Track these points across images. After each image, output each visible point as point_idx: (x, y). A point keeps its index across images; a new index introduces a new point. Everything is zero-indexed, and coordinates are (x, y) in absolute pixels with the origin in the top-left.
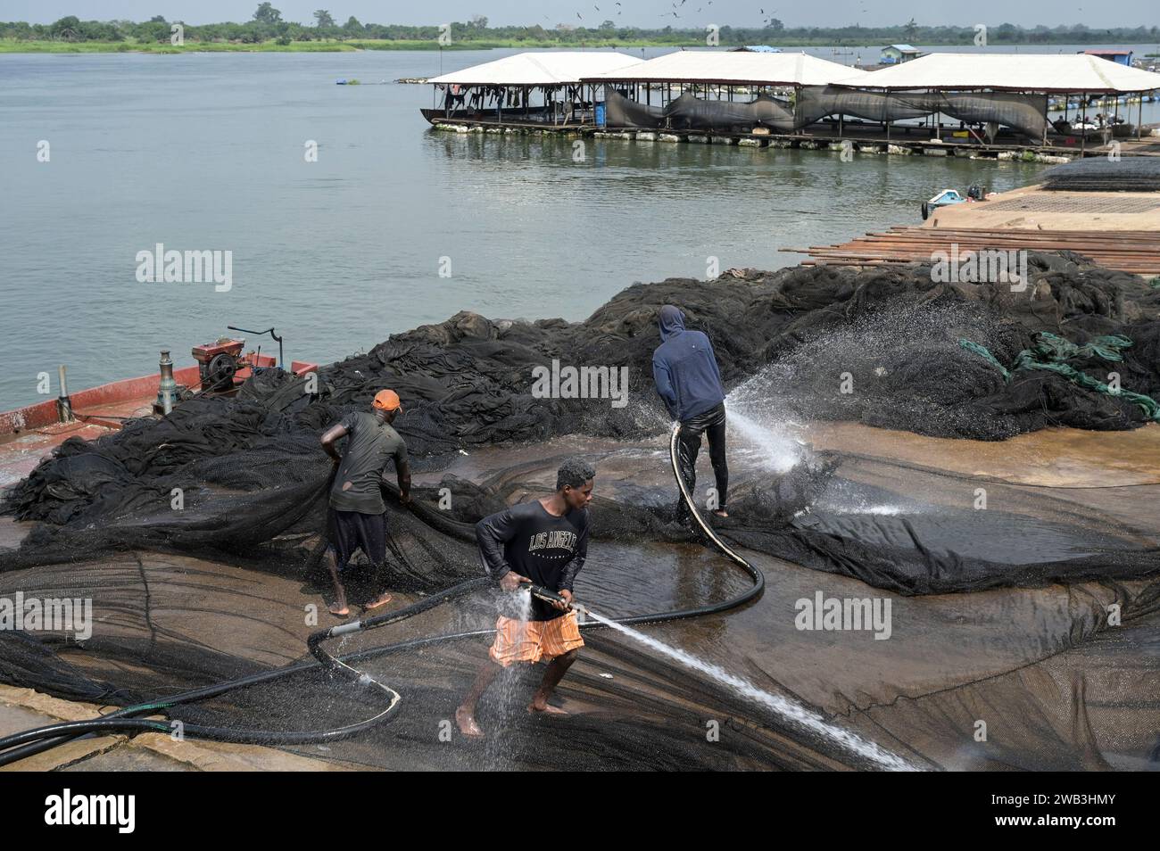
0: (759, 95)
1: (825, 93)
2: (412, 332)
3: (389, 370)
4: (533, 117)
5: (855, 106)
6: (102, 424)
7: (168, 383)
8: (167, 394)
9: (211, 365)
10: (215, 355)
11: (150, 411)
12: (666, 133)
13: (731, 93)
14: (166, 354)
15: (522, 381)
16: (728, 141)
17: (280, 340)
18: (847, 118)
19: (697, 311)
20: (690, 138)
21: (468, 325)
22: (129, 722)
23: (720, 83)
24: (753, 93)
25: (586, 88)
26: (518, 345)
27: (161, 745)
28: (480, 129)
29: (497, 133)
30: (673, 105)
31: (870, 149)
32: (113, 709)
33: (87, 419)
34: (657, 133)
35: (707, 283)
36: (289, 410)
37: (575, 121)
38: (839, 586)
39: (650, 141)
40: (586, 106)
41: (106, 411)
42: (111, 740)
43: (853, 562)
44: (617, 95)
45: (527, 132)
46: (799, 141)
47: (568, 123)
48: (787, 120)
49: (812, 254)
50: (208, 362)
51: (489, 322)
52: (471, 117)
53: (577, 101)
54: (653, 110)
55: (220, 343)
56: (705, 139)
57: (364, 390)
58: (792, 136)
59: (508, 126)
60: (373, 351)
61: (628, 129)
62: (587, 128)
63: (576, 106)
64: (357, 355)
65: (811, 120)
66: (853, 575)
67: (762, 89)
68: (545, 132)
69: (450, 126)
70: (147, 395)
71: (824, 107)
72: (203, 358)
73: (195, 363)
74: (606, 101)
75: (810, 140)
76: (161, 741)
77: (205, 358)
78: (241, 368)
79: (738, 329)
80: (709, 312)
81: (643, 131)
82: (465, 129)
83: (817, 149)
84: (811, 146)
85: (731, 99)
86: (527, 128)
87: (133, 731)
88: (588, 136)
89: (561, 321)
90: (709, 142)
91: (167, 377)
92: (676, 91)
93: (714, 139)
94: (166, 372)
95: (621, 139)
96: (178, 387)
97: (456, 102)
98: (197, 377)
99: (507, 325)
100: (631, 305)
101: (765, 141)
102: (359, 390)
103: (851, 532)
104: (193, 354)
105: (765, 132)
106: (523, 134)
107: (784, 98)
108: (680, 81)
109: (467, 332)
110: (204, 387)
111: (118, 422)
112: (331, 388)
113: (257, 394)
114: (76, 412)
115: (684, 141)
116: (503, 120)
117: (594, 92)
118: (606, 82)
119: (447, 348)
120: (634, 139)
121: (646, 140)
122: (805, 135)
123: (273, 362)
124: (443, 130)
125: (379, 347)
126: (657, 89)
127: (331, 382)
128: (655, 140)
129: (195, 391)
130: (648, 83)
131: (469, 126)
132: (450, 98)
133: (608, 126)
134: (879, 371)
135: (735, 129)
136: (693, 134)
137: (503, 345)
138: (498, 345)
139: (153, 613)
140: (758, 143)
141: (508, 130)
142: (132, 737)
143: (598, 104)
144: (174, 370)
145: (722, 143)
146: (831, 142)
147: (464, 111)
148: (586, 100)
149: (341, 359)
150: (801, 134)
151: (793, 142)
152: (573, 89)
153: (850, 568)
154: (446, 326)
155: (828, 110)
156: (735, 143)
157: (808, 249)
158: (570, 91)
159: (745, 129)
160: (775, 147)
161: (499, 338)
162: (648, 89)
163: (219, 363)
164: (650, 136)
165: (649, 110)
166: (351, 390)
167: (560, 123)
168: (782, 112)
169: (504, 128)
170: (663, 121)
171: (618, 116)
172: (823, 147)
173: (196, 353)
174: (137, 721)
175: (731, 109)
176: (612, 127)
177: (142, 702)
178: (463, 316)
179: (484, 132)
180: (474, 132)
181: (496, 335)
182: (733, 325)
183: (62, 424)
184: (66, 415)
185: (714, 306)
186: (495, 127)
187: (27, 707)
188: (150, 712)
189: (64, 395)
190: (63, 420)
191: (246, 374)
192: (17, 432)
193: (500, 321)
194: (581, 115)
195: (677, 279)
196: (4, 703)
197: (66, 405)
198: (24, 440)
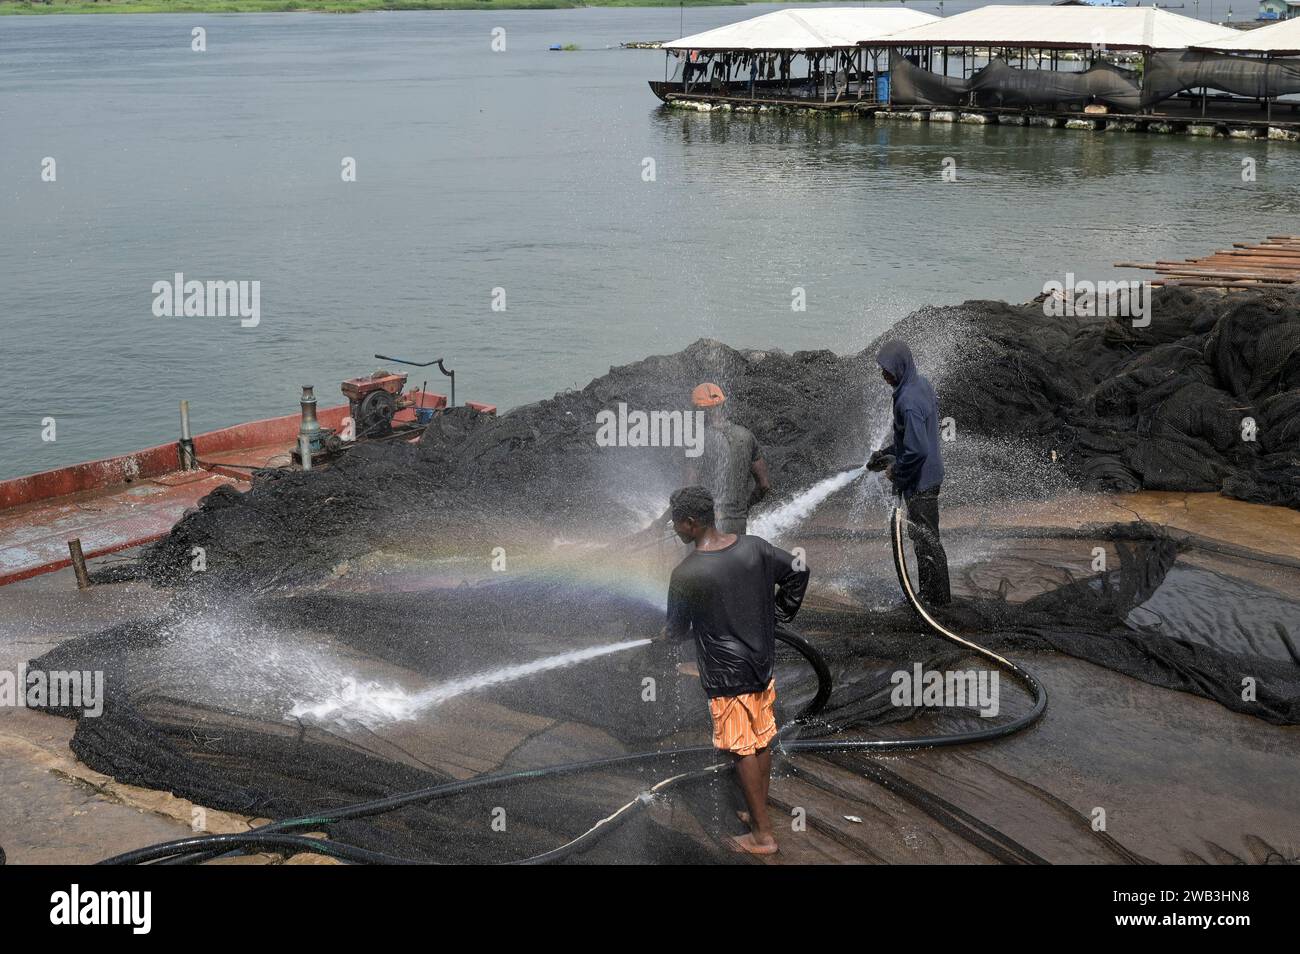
0: (1093, 61)
1: (1184, 59)
2: (639, 364)
4: (796, 92)
5: (1221, 76)
6: (228, 474)
7: (310, 426)
8: (305, 439)
9: (365, 405)
10: (369, 392)
11: (288, 460)
12: (969, 112)
13: (1055, 59)
14: (308, 390)
15: (776, 429)
16: (1051, 122)
17: (451, 373)
18: (1211, 92)
19: (1006, 342)
20: (1001, 118)
21: (708, 357)
22: (283, 838)
23: (1041, 46)
24: (1084, 60)
25: (864, 54)
26: (772, 383)
28: (728, 106)
29: (749, 112)
30: (978, 76)
31: (1244, 133)
32: (265, 822)
33: (212, 468)
34: (957, 113)
35: (1020, 308)
36: (484, 461)
37: (848, 96)
38: (1187, 708)
39: (948, 122)
40: (864, 77)
41: (235, 458)
42: (263, 858)
43: (1206, 677)
44: (905, 63)
45: (788, 110)
46: (1146, 122)
48: (1132, 94)
49: (1160, 271)
50: (361, 400)
51: (736, 353)
52: (716, 91)
54: (949, 82)
55: (376, 376)
56: (1020, 120)
58: (1137, 116)
59: (763, 103)
60: (590, 387)
61: (919, 106)
62: (865, 105)
64: (569, 392)
65: (1161, 94)
66: (1207, 695)
68: (812, 111)
69: (689, 103)
70: (284, 440)
71: (1180, 78)
72: (354, 396)
73: (345, 402)
74: (891, 70)
75: (1160, 121)
77: (358, 394)
78: (402, 409)
79: (1059, 368)
80: (1021, 345)
81: (939, 110)
82: (708, 107)
83: (1170, 133)
84: (1164, 129)
85: (1055, 67)
86: (789, 106)
87: (291, 849)
88: (867, 116)
89: (831, 354)
90: (1026, 124)
91: (309, 418)
92: (983, 56)
94: (309, 412)
95: (910, 119)
96: (323, 431)
97: (697, 73)
98: (349, 419)
99: (758, 357)
101: (1100, 123)
102: (570, 436)
103: (1205, 637)
104: (343, 390)
105: (1102, 110)
106: (783, 114)
107: (1127, 66)
108: (989, 45)
109: (707, 366)
110: (358, 432)
111: (249, 472)
112: (536, 433)
114: (199, 458)
115: (993, 122)
116: (756, 96)
117: (875, 59)
118: (890, 46)
120: (926, 120)
121: (942, 121)
122: (1155, 115)
123: (443, 402)
124: (681, 108)
125: (596, 383)
126: (957, 54)
127: (536, 425)
128: (955, 121)
129: (345, 436)
130: (946, 47)
131: (713, 103)
132: (688, 68)
133: (893, 103)
135: (1062, 106)
136: (1005, 113)
137: (754, 383)
140: (1092, 124)
141: (763, 108)
142: (287, 856)
143: (880, 74)
144: (318, 410)
145: (1044, 126)
146: (1191, 123)
147: (708, 84)
148: (864, 69)
149: (550, 397)
150: (1150, 113)
151: (1138, 123)
152: (847, 55)
153: (1202, 685)
154: (682, 357)
155: (1187, 83)
156: (1061, 125)
157: (1154, 265)
158: (844, 58)
159: (1075, 107)
160: (1114, 130)
162: (946, 55)
163: (374, 402)
164: (948, 116)
165: (946, 83)
167: (831, 99)
168: (1125, 84)
169: (758, 106)
170: (965, 96)
171: (906, 90)
172: (1179, 130)
173: (347, 389)
174: (290, 839)
175: (1056, 81)
176: (898, 104)
177: (297, 814)
178: (703, 345)
179: (733, 111)
180: (719, 110)
182: (1052, 363)
183: (182, 474)
184: (188, 462)
185: (1028, 337)
186: (747, 104)
187: (163, 814)
188: (308, 828)
189: (186, 438)
190: (185, 469)
191: (407, 416)
192: (129, 481)
193: (749, 352)
194: (857, 89)
195: (980, 302)
196: (137, 807)
197: (188, 449)
198: (138, 491)
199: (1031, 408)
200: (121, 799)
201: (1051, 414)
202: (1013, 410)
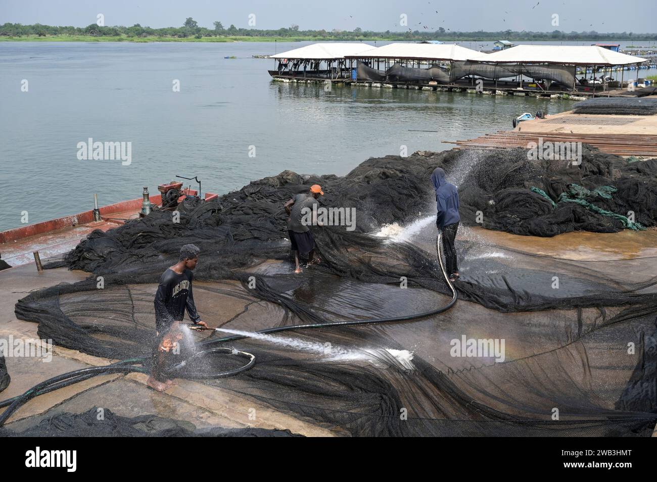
0: (433, 64)
1: (465, 64)
2: (261, 180)
3: (250, 198)
4: (322, 75)
5: (480, 71)
6: (115, 222)
7: (147, 203)
9: (167, 194)
10: (169, 190)
11: (138, 216)
12: (386, 83)
13: (419, 64)
14: (146, 189)
16: (417, 88)
17: (200, 182)
18: (476, 77)
19: (402, 171)
20: (398, 86)
21: (288, 177)
22: (124, 367)
23: (413, 59)
24: (429, 64)
25: (348, 61)
27: (140, 378)
28: (295, 81)
29: (303, 83)
30: (390, 69)
31: (487, 92)
32: (116, 361)
33: (107, 220)
34: (382, 84)
35: (406, 158)
36: (201, 218)
37: (342, 77)
38: (470, 307)
39: (378, 87)
40: (347, 69)
41: (116, 216)
42: (116, 376)
43: (478, 296)
44: (363, 65)
45: (318, 82)
46: (452, 88)
47: (338, 78)
48: (446, 78)
49: (458, 144)
50: (166, 193)
51: (299, 176)
52: (291, 75)
53: (343, 67)
54: (380, 72)
55: (171, 183)
56: (405, 87)
57: (238, 208)
58: (448, 86)
59: (309, 79)
60: (242, 189)
61: (368, 81)
62: (348, 81)
63: (342, 70)
64: (234, 191)
65: (458, 77)
66: (478, 302)
67: (434, 62)
69: (280, 79)
70: (136, 209)
71: (465, 71)
72: (163, 191)
73: (159, 193)
74: (357, 67)
75: (457, 88)
76: (140, 377)
77: (164, 190)
78: (181, 196)
79: (421, 180)
80: (407, 172)
81: (375, 83)
82: (288, 81)
83: (461, 92)
84: (458, 90)
85: (419, 67)
86: (318, 80)
87: (127, 372)
88: (348, 85)
89: (334, 176)
90: (408, 88)
91: (146, 200)
92: (392, 62)
93: (410, 87)
94: (146, 197)
95: (364, 86)
96: (152, 205)
97: (284, 68)
98: (160, 200)
99: (307, 177)
100: (369, 168)
101: (435, 88)
102: (235, 208)
103: (476, 281)
104: (159, 189)
105: (435, 83)
106: (316, 83)
107: (445, 67)
108: (394, 58)
109: (288, 181)
110: (164, 205)
111: (123, 221)
112: (222, 207)
113: (186, 209)
114: (102, 216)
115: (395, 87)
116: (306, 77)
117: (352, 63)
118: (357, 58)
119: (278, 188)
120: (370, 86)
121: (376, 87)
122: (455, 85)
123: (196, 193)
124: (278, 81)
125: (245, 187)
126: (382, 61)
127: (222, 204)
128: (381, 87)
129: (160, 207)
130: (378, 59)
131: (290, 79)
132: (281, 66)
133: (358, 80)
134: (491, 202)
135: (421, 82)
136: (400, 84)
137: (306, 187)
139: (135, 315)
140: (432, 89)
141: (309, 81)
142: (126, 374)
143: (353, 69)
144: (149, 197)
145: (414, 89)
146: (468, 89)
147: (287, 72)
148: (347, 67)
149: (227, 193)
150: (453, 84)
151: (449, 89)
152: (341, 61)
153: (477, 300)
154: (278, 178)
155: (467, 73)
156: (420, 89)
157: (456, 142)
158: (340, 63)
159: (425, 82)
160: (440, 91)
161: (304, 184)
162: (378, 62)
163: (171, 193)
164: (379, 85)
165: (378, 72)
166: (231, 208)
167: (335, 78)
168: (443, 74)
169: (307, 80)
170: (385, 77)
171: (363, 75)
172: (464, 91)
173: (160, 188)
174: (128, 367)
175: (419, 72)
176: (360, 80)
177: (130, 358)
178: (286, 172)
179: (297, 82)
180: (292, 82)
181: (302, 182)
182: (419, 179)
183: (95, 222)
184: (97, 218)
185: (410, 169)
186: (302, 80)
187: (75, 359)
189: (96, 208)
190: (96, 220)
191: (183, 198)
192: (74, 226)
193: (304, 175)
194: (345, 74)
197: (97, 212)
198: (77, 229)
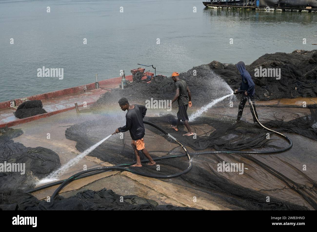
2: (199, 66)
4: (237, 4)
6: (106, 90)
7: (124, 80)
8: (122, 82)
9: (136, 75)
10: (137, 72)
11: (119, 87)
12: (278, 8)
14: (123, 71)
15: (231, 81)
16: (298, 11)
17: (155, 68)
19: (285, 62)
20: (286, 10)
21: (215, 65)
22: (120, 168)
26: (230, 71)
27: (129, 175)
28: (221, 7)
29: (226, 9)
33: (102, 88)
34: (275, 9)
35: (289, 54)
37: (250, 5)
41: (108, 86)
42: (116, 172)
47: (248, 5)
51: (222, 64)
52: (218, 4)
55: (138, 69)
56: (290, 10)
59: (229, 7)
60: (188, 71)
62: (253, 7)
63: (250, 0)
64: (183, 72)
68: (241, 8)
69: (212, 7)
73: (132, 74)
76: (128, 173)
77: (134, 73)
78: (144, 76)
79: (298, 68)
80: (289, 63)
81: (271, 8)
86: (235, 7)
87: (122, 170)
88: (254, 9)
90: (292, 11)
91: (123, 78)
95: (264, 10)
96: (126, 81)
98: (132, 78)
99: (227, 65)
100: (265, 60)
101: (310, 11)
105: (310, 8)
106: (234, 9)
109: (215, 67)
110: (134, 81)
111: (110, 90)
114: (100, 86)
115: (284, 11)
116: (228, 5)
123: (153, 75)
124: (210, 8)
125: (190, 70)
129: (131, 82)
135: (301, 7)
137: (226, 71)
138: (224, 71)
139: (125, 140)
140: (308, 11)
142: (121, 172)
144: (125, 76)
147: (216, 2)
154: (209, 65)
156: (300, 11)
159: (304, 7)
163: (138, 74)
164: (273, 9)
165: (273, 2)
167: (245, 6)
168: (316, 1)
170: (277, 5)
171: (263, 4)
173: (132, 71)
174: (122, 168)
175: (299, 1)
176: (261, 7)
177: (124, 163)
178: (214, 62)
180: (219, 8)
181: (223, 68)
182: (296, 67)
183: (96, 90)
184: (97, 87)
185: (291, 61)
186: (225, 7)
187: (95, 162)
188: (125, 166)
189: (97, 82)
190: (97, 88)
191: (145, 78)
192: (85, 91)
193: (225, 64)
194: (252, 3)
195: (279, 53)
196: (89, 160)
197: (97, 84)
198: (86, 93)
199: (291, 77)
200: (86, 158)
201: (296, 79)
202: (287, 78)
